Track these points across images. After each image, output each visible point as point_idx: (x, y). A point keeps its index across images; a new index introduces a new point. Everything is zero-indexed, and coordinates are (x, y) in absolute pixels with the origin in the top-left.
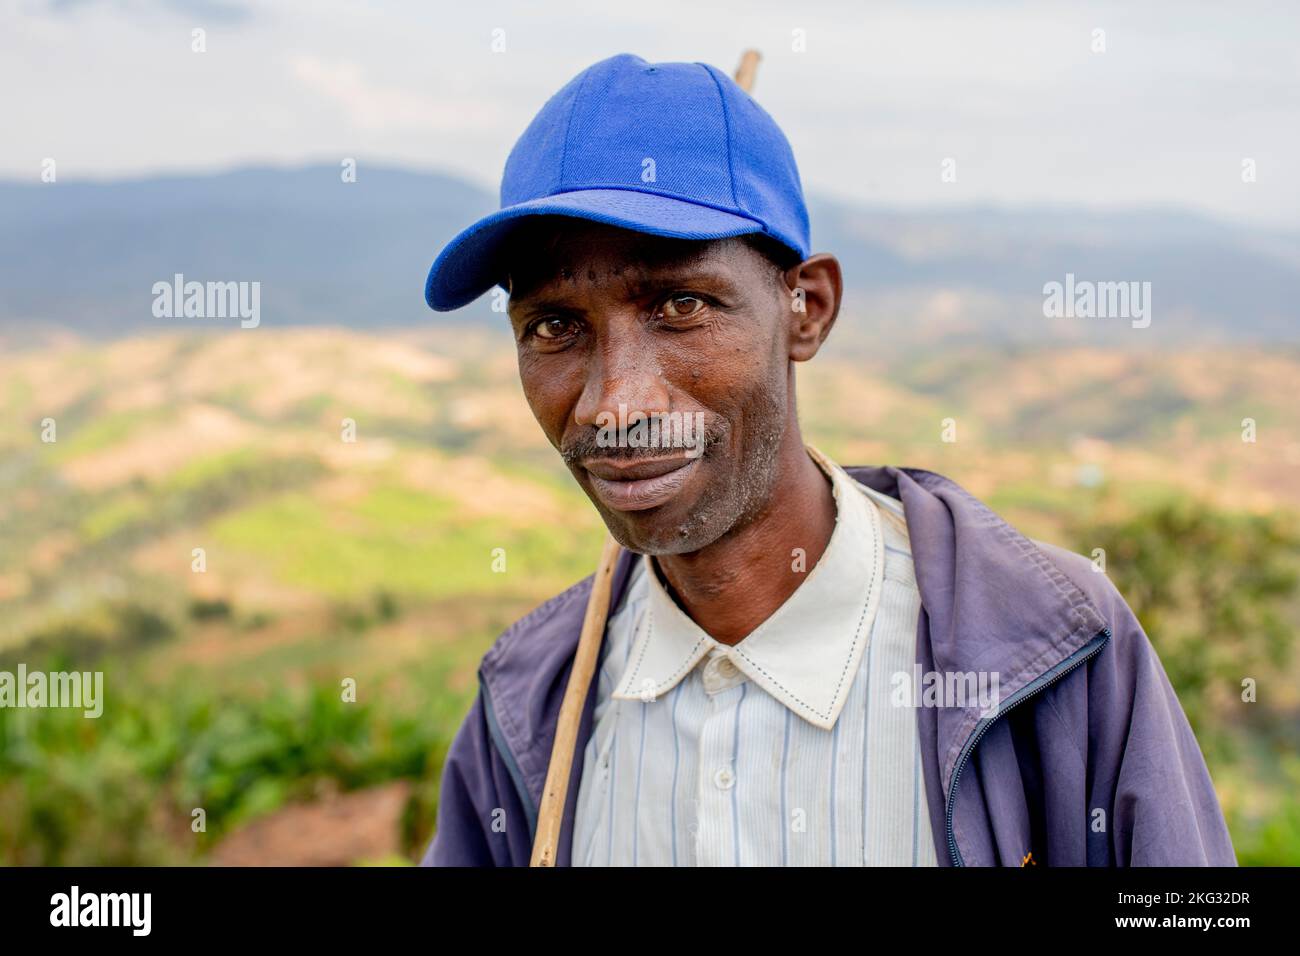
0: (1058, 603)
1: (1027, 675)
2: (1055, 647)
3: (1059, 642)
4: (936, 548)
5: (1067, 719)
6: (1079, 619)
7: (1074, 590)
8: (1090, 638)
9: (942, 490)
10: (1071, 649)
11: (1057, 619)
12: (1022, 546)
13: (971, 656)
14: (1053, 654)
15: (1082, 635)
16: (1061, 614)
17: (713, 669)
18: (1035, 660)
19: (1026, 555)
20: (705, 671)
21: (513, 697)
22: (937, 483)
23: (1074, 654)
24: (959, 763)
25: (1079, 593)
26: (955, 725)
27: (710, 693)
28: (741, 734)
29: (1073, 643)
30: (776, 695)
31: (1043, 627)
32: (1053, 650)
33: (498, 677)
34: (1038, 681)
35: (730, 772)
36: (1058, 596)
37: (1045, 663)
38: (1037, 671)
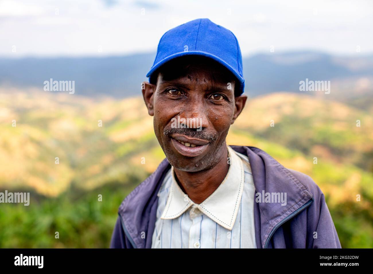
0: (298, 190)
1: (288, 213)
2: (297, 203)
3: (298, 202)
4: (259, 173)
5: (300, 225)
6: (304, 195)
7: (302, 186)
8: (308, 201)
9: (260, 153)
10: (302, 204)
11: (297, 195)
12: (286, 172)
13: (271, 207)
14: (296, 206)
15: (305, 200)
16: (299, 193)
17: (193, 212)
18: (291, 208)
19: (287, 175)
20: (190, 212)
21: (130, 221)
22: (259, 151)
23: (303, 206)
24: (268, 240)
25: (304, 187)
26: (266, 228)
27: (191, 218)
28: (202, 231)
29: (302, 202)
30: (213, 219)
31: (293, 198)
32: (296, 204)
33: (124, 214)
34: (292, 214)
35: (199, 243)
36: (298, 188)
37: (294, 208)
38: (292, 211)
